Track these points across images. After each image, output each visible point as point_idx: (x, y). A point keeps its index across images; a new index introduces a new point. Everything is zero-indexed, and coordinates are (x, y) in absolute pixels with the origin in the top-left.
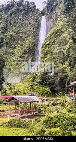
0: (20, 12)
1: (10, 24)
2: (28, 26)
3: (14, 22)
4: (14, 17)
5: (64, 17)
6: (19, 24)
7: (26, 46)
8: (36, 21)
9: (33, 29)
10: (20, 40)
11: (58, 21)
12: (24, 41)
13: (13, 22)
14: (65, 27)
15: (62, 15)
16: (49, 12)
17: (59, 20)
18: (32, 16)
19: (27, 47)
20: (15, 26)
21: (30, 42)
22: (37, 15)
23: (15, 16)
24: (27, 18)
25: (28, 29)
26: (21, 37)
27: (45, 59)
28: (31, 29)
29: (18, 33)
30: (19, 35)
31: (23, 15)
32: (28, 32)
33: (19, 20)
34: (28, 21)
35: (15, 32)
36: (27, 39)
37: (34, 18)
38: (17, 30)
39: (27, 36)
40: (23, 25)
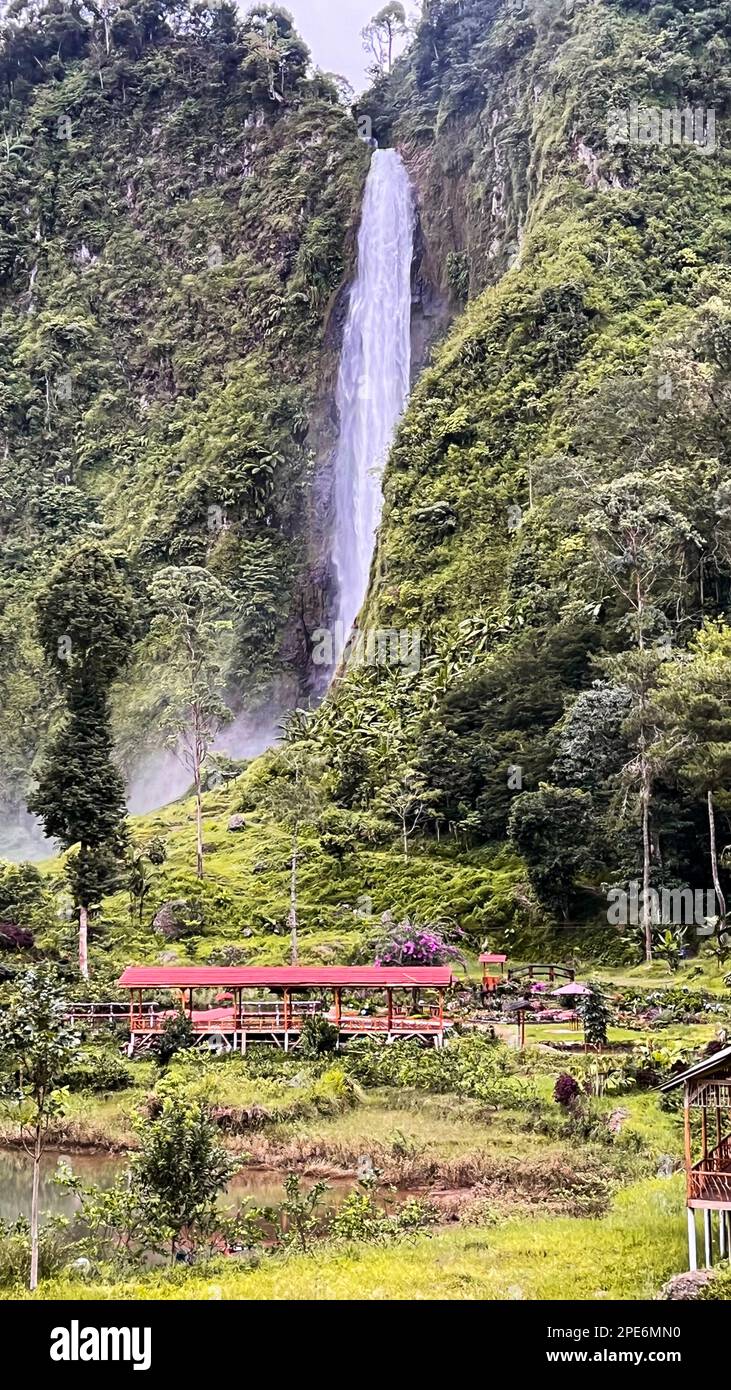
0: (150, 107)
1: (51, 224)
3: (86, 206)
4: (83, 157)
5: (604, 173)
6: (139, 226)
7: (216, 442)
8: (311, 205)
9: (284, 275)
10: (150, 390)
11: (539, 204)
12: (192, 393)
13: (72, 203)
14: (620, 269)
15: (584, 154)
16: (441, 116)
17: (550, 195)
18: (267, 152)
19: (223, 455)
20: (96, 250)
21: (257, 408)
22: (317, 141)
23: (96, 151)
24: (222, 171)
25: (231, 282)
26: (162, 352)
27: (431, 586)
28: (263, 279)
29: (128, 316)
30: (138, 340)
31: (176, 142)
32: (231, 311)
33: (137, 185)
34: (231, 196)
35: (94, 311)
36: (218, 378)
37: (286, 173)
38: (114, 287)
39: (219, 347)
40: (183, 241)
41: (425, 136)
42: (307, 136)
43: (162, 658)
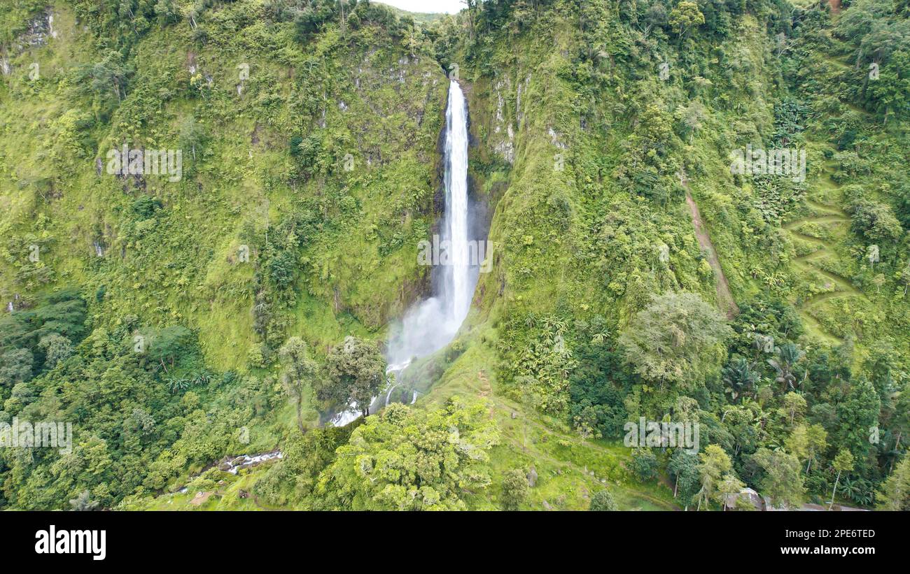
0: (364, 51)
1: (329, 94)
2: (396, 108)
3: (343, 88)
4: (340, 68)
5: (559, 142)
6: (362, 96)
8: (428, 99)
9: (420, 124)
10: (371, 158)
12: (388, 161)
13: (337, 88)
15: (552, 132)
17: (540, 144)
18: (410, 75)
20: (347, 104)
22: (429, 75)
24: (392, 77)
25: (399, 122)
28: (413, 124)
29: (362, 131)
31: (375, 65)
32: (400, 134)
33: (360, 81)
34: (397, 88)
35: (349, 128)
36: (397, 157)
37: (419, 86)
38: (356, 120)
39: (397, 146)
40: (380, 105)
41: (470, 81)
42: (426, 73)
43: (393, 263)
